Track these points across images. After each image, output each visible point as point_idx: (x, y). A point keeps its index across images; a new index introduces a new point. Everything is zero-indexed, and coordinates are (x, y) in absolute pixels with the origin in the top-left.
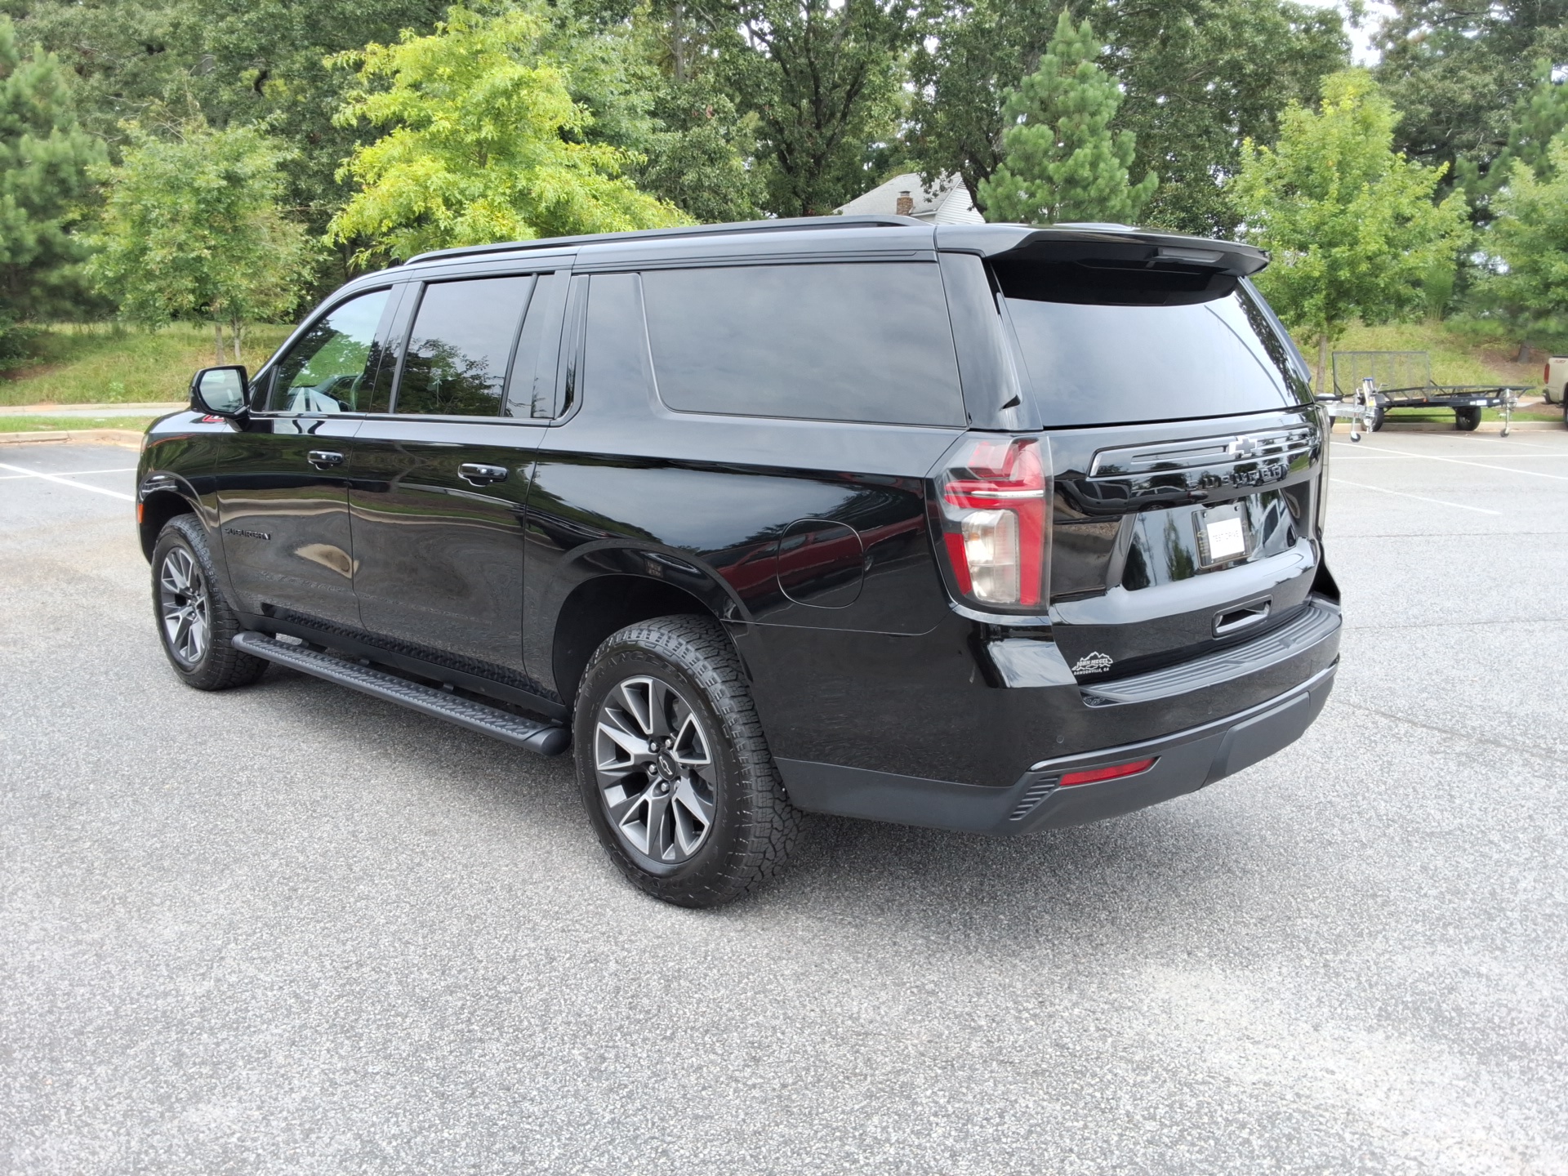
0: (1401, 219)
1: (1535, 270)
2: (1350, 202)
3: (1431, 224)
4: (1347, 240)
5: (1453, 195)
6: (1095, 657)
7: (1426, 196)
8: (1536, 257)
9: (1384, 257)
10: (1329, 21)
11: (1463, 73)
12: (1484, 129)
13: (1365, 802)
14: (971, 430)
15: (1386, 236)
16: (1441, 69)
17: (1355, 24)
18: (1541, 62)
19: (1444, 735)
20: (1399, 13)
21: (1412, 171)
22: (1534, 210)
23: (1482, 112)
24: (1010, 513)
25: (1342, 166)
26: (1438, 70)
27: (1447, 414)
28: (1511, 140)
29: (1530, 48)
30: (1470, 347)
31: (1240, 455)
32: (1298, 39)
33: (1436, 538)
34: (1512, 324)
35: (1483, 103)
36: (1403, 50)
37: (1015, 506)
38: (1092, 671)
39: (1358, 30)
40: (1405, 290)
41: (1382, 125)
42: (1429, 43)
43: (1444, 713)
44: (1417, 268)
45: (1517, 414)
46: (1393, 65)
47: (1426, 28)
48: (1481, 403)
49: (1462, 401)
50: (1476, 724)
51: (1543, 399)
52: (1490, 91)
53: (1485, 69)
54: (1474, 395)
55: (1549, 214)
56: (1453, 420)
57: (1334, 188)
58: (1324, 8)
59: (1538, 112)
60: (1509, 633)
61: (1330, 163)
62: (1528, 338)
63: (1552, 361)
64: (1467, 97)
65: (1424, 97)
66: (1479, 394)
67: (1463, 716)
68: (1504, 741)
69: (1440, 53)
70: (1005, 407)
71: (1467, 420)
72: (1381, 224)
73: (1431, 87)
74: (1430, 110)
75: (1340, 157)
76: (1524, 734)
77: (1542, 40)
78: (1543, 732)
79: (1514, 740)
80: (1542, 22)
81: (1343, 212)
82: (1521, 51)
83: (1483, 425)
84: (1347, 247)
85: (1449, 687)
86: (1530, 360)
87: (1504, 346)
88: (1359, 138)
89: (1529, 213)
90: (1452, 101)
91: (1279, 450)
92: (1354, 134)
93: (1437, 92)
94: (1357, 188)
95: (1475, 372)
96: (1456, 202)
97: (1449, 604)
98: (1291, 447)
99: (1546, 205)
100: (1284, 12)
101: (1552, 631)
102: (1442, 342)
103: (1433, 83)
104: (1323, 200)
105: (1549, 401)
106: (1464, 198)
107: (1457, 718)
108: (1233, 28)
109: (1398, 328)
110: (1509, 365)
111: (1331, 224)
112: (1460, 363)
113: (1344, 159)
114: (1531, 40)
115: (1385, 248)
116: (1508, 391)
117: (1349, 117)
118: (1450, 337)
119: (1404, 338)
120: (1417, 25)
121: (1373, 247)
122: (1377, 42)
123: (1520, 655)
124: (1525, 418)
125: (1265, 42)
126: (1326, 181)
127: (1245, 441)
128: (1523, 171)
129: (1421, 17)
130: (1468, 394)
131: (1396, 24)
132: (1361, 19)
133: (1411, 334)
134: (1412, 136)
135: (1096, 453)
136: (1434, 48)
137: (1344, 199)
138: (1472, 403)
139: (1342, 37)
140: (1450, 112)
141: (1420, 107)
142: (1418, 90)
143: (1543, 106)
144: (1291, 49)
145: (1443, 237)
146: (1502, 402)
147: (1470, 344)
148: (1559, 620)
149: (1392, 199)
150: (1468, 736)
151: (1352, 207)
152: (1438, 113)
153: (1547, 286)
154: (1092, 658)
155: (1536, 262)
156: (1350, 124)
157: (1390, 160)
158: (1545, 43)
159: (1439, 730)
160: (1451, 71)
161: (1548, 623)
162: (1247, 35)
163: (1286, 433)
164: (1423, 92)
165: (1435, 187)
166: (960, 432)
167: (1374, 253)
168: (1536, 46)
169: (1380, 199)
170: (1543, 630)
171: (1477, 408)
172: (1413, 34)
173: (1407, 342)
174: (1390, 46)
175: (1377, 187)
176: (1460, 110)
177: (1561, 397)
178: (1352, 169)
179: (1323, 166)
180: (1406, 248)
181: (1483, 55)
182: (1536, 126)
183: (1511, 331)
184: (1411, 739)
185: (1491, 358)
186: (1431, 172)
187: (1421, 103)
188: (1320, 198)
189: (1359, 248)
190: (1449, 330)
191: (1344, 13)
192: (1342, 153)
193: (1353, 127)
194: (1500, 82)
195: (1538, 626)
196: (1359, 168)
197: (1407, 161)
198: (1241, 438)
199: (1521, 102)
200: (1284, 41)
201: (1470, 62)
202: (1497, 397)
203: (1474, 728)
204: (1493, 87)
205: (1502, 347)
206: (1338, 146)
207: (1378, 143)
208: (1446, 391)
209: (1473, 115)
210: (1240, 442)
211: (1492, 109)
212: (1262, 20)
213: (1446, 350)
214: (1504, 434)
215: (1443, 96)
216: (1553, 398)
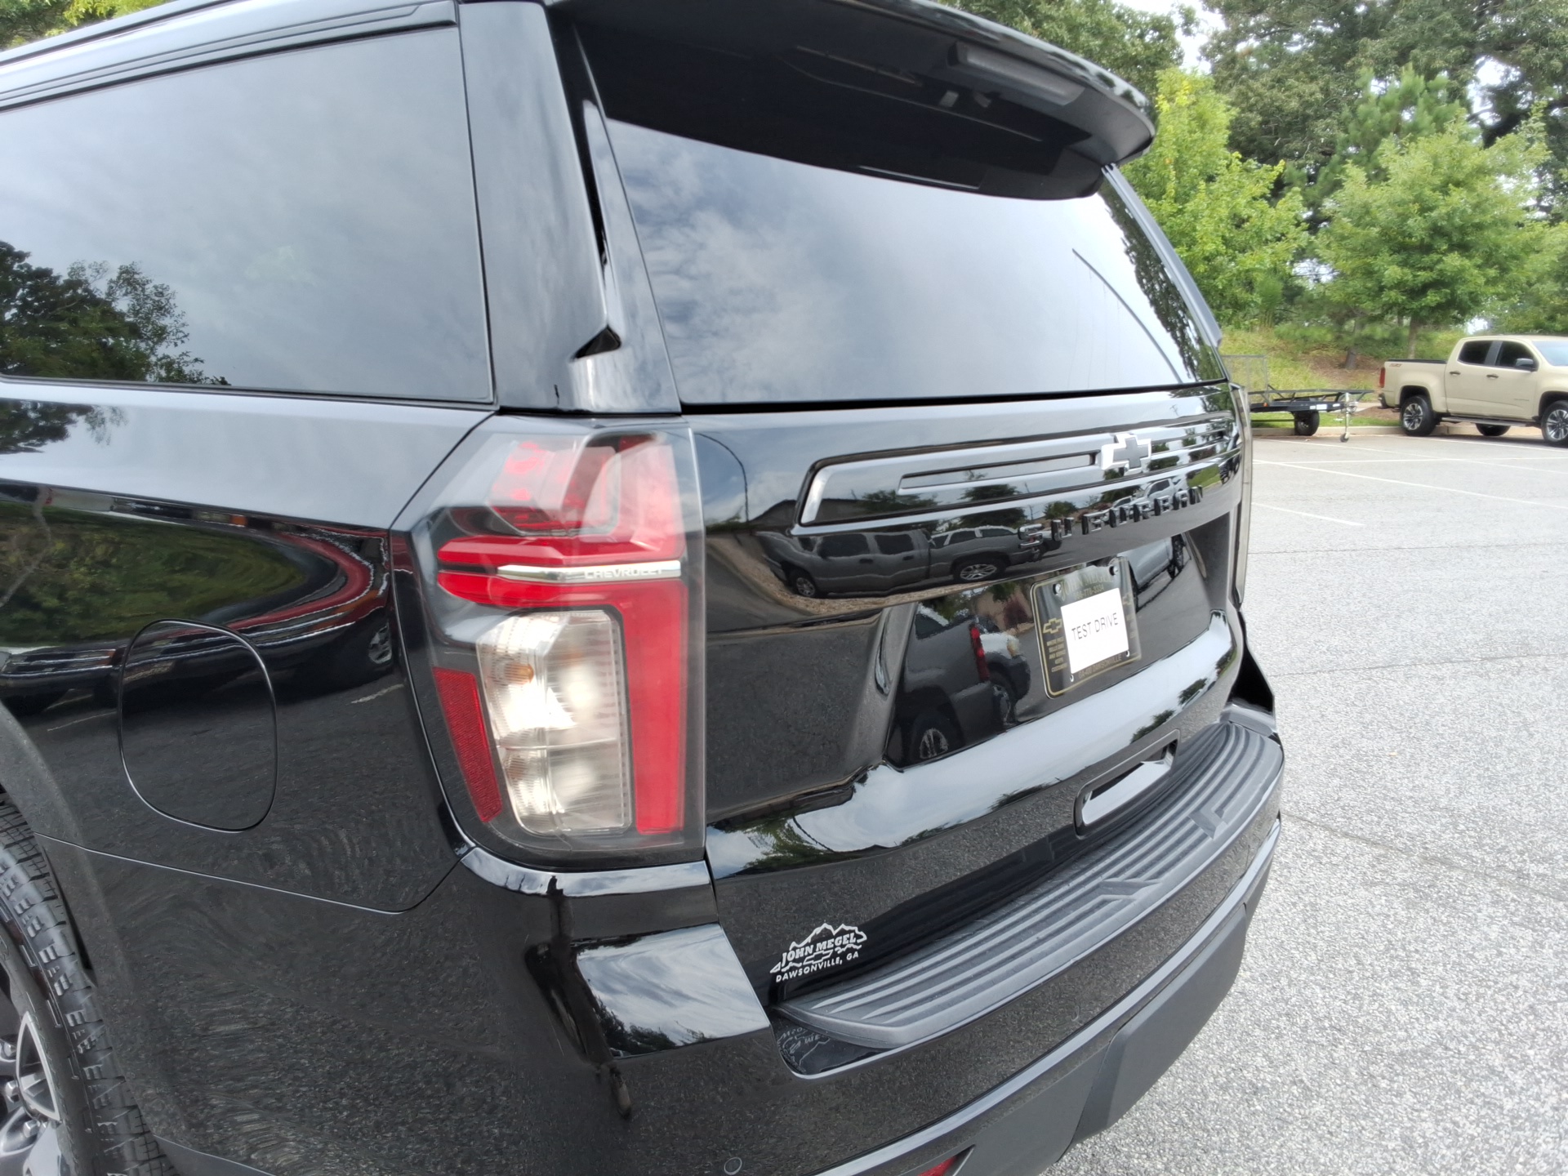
0: (1239, 222)
1: (1369, 273)
2: (1187, 201)
3: (1267, 225)
4: (1185, 240)
5: (1289, 194)
6: (826, 936)
7: (1263, 196)
8: (1370, 260)
9: (1220, 259)
10: (1162, 27)
11: (1291, 81)
12: (1311, 138)
13: (1293, 991)
14: (504, 411)
15: (1223, 237)
16: (1269, 79)
17: (1188, 32)
18: (1365, 71)
19: (1377, 851)
20: (1227, 25)
21: (1248, 171)
22: (1368, 212)
23: (1310, 122)
24: (601, 618)
25: (1180, 165)
26: (1266, 79)
27: (1285, 418)
28: (1338, 148)
29: (1353, 59)
30: (1300, 354)
31: (1122, 470)
32: (1133, 45)
33: (1300, 555)
34: (1340, 332)
35: (1310, 112)
36: (1232, 61)
37: (614, 598)
38: (820, 964)
39: (1189, 38)
40: (1240, 292)
41: (1217, 121)
42: (1256, 57)
43: (1370, 812)
44: (1254, 270)
45: (1357, 418)
46: (1225, 74)
47: (1253, 42)
48: (1321, 407)
49: (1302, 406)
50: (1412, 829)
51: (1380, 404)
52: (1317, 100)
53: (1313, 79)
54: (1312, 400)
55: (1382, 217)
56: (1291, 425)
57: (1171, 187)
58: (1159, 14)
59: (1365, 120)
60: (1415, 682)
61: (1167, 162)
62: (1356, 345)
63: (1387, 365)
64: (1294, 104)
65: (1253, 105)
66: (1317, 399)
67: (1393, 815)
68: (1456, 859)
69: (1266, 66)
70: (582, 353)
71: (1306, 424)
72: (1217, 224)
73: (1259, 95)
74: (1260, 118)
75: (1177, 155)
76: (1479, 845)
77: (1366, 51)
78: (1502, 841)
79: (1470, 857)
80: (1365, 35)
81: (1180, 211)
82: (1345, 62)
83: (1321, 430)
84: (1185, 248)
85: (1363, 766)
86: (1357, 366)
87: (1332, 353)
88: (1195, 136)
89: (1363, 215)
90: (1279, 109)
91: (1172, 462)
92: (1191, 132)
93: (1266, 100)
94: (1194, 187)
95: (1305, 378)
96: (1293, 205)
97: (1335, 642)
98: (1195, 457)
99: (1379, 207)
100: (1119, 17)
101: (1464, 678)
102: (1273, 349)
103: (1262, 90)
104: (1161, 199)
105: (1385, 406)
106: (1301, 198)
107: (1386, 820)
108: (1070, 31)
109: (1232, 335)
110: (1337, 372)
111: (1169, 224)
112: (1291, 369)
113: (1181, 157)
114: (1354, 52)
115: (1223, 248)
116: (1347, 395)
117: (1185, 113)
118: (1281, 343)
119: (1237, 344)
120: (1244, 39)
121: (1210, 248)
122: (1207, 54)
123: (1438, 714)
124: (1361, 423)
125: (1101, 46)
126: (1163, 180)
127: (1129, 443)
128: (1355, 174)
129: (1249, 30)
130: (1306, 399)
131: (1225, 37)
132: (1193, 27)
133: (1244, 342)
134: (1242, 144)
135: (814, 470)
136: (1261, 60)
137: (1182, 198)
138: (1312, 408)
139: (1175, 45)
140: (1278, 121)
141: (1250, 115)
142: (1248, 98)
143: (1369, 115)
144: (1126, 55)
145: (1279, 239)
146: (1343, 406)
147: (1300, 350)
148: (1468, 661)
149: (1229, 199)
150: (1407, 851)
151: (1190, 206)
152: (1266, 122)
153: (1382, 289)
154: (815, 941)
155: (1369, 264)
156: (1187, 121)
157: (1226, 158)
158: (1368, 53)
159: (1367, 841)
160: (1279, 81)
161: (1457, 666)
162: (1082, 39)
163: (1181, 432)
164: (1252, 100)
165: (1272, 186)
166: (473, 417)
167: (1211, 254)
168: (1359, 58)
169: (1217, 199)
170: (1454, 676)
171: (1316, 412)
172: (1241, 47)
173: (1240, 348)
174: (1219, 57)
175: (1214, 186)
176: (1288, 119)
177: (1397, 401)
178: (1189, 167)
179: (1161, 163)
180: (1243, 251)
181: (1310, 64)
182: (1363, 135)
183: (1338, 338)
184: (1335, 860)
185: (1320, 364)
186: (1267, 171)
187: (1251, 111)
188: (1158, 197)
189: (1196, 249)
190: (1280, 337)
191: (1178, 20)
192: (1179, 151)
193: (1189, 124)
194: (1325, 91)
195: (1446, 670)
196: (1196, 167)
197: (1242, 160)
198: (1122, 436)
199: (1346, 112)
200: (1120, 47)
201: (1297, 71)
202: (1336, 401)
203: (1412, 838)
204: (1319, 96)
205: (1330, 354)
206: (1174, 143)
207: (1215, 141)
208: (1284, 395)
209: (1299, 124)
210: (1122, 445)
211: (1318, 118)
212: (1098, 24)
213: (1277, 356)
214: (1343, 439)
215: (1271, 105)
216: (1389, 402)
